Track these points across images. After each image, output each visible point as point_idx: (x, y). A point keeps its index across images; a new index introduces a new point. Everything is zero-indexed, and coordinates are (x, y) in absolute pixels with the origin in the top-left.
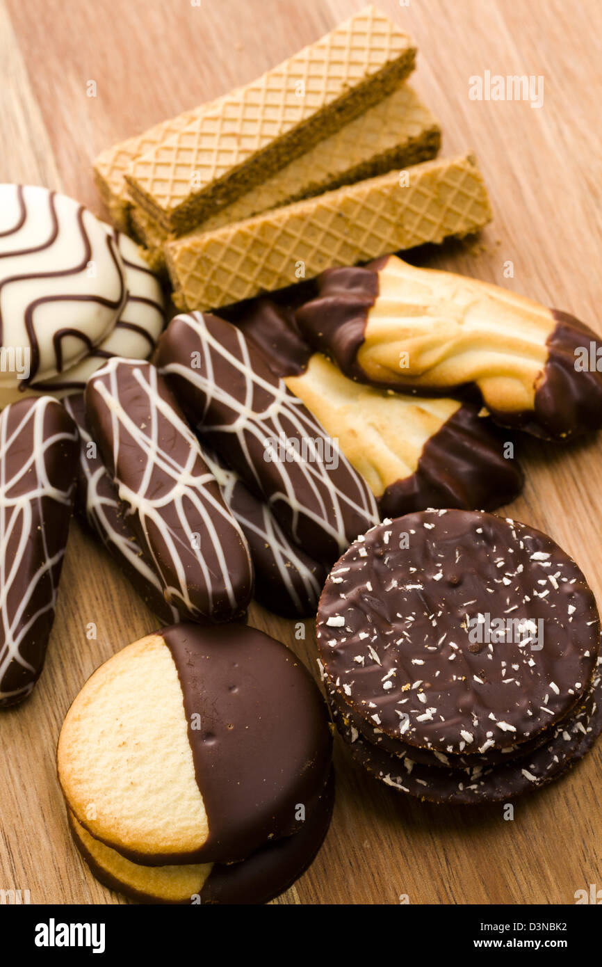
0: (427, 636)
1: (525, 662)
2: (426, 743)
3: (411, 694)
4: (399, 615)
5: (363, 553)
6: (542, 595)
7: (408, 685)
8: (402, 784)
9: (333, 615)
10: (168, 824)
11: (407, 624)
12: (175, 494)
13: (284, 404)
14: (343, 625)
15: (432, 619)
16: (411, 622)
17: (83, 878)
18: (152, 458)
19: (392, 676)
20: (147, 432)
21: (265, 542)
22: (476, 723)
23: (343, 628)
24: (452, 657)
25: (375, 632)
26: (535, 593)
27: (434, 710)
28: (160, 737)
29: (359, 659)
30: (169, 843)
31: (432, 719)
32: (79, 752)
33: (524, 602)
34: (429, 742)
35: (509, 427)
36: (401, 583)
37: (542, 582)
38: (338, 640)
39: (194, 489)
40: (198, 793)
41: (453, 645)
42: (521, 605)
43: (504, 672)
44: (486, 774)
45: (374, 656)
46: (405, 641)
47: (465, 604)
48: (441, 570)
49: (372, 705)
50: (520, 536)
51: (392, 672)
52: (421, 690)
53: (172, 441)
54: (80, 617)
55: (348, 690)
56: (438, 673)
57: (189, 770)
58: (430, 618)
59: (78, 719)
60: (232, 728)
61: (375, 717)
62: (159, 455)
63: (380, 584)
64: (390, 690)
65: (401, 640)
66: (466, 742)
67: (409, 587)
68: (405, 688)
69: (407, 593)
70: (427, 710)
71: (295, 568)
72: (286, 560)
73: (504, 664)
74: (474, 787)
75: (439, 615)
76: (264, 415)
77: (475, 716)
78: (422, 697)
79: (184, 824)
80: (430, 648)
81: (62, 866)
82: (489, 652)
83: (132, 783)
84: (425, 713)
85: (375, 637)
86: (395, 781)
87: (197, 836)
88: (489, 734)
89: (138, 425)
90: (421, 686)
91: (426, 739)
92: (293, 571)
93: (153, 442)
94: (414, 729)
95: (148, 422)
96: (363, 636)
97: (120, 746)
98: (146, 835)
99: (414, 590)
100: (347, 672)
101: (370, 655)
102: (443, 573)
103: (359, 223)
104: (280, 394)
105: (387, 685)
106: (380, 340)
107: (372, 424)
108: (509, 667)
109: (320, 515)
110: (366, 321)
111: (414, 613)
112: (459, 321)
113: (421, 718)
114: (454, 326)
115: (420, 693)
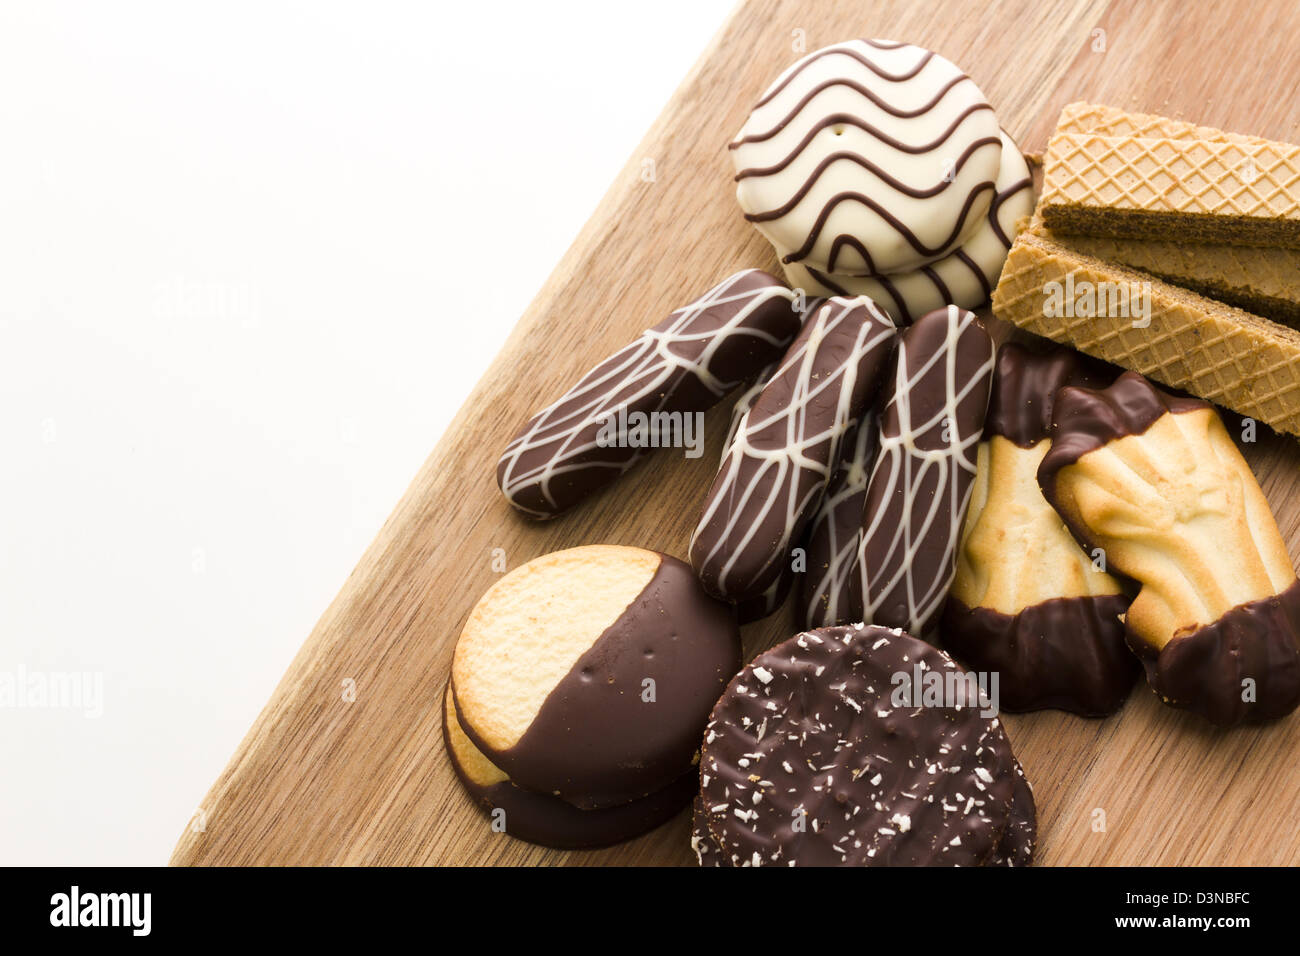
0: (819, 753)
1: (869, 847)
2: (721, 835)
3: (755, 787)
4: (817, 716)
5: (847, 640)
6: (947, 808)
7: (759, 778)
8: (703, 855)
9: (766, 669)
10: (495, 710)
11: (815, 729)
12: (771, 456)
13: (949, 459)
14: (766, 683)
15: (841, 744)
16: (821, 730)
17: (435, 696)
18: (791, 410)
19: (755, 759)
20: (813, 383)
21: (829, 562)
22: (775, 857)
23: (764, 686)
24: (818, 788)
25: (784, 712)
26: (944, 801)
27: (755, 816)
28: (562, 639)
29: (747, 721)
30: (481, 726)
31: (746, 821)
32: (503, 596)
33: (925, 799)
35: (1132, 650)
36: (847, 692)
37: (960, 797)
38: (749, 691)
39: (791, 464)
40: (538, 708)
41: (830, 780)
42: (920, 799)
43: (845, 839)
45: (761, 730)
46: (798, 741)
47: (878, 757)
48: (891, 711)
49: (714, 767)
50: (985, 744)
51: (757, 755)
52: (763, 791)
53: (823, 410)
54: (652, 493)
55: (710, 738)
56: (793, 790)
57: (551, 685)
58: (840, 741)
59: (532, 570)
60: (611, 682)
61: (707, 778)
62: (798, 412)
63: (828, 677)
64: (742, 768)
65: (795, 738)
67: (850, 701)
68: (753, 777)
69: (842, 704)
70: (750, 812)
71: (827, 605)
72: (828, 591)
73: (852, 833)
75: (848, 745)
76: (919, 453)
77: (780, 852)
78: (757, 797)
79: (506, 722)
80: (810, 765)
81: (432, 672)
82: (851, 813)
83: (506, 655)
84: (746, 811)
85: (780, 716)
86: (700, 847)
87: (504, 740)
89: (813, 372)
90: (766, 788)
91: (725, 832)
92: (823, 607)
93: (807, 397)
94: (724, 816)
95: (823, 376)
96: (771, 705)
97: (530, 618)
98: (476, 704)
99: (851, 706)
100: (727, 723)
101: (758, 726)
102: (890, 715)
103: (1207, 353)
104: (957, 447)
105: (744, 762)
106: (1089, 474)
107: (1025, 541)
108: (852, 839)
109: (870, 578)
110: (1097, 447)
111: (831, 726)
112: (1179, 519)
113: (738, 813)
114: (1168, 519)
115: (760, 792)
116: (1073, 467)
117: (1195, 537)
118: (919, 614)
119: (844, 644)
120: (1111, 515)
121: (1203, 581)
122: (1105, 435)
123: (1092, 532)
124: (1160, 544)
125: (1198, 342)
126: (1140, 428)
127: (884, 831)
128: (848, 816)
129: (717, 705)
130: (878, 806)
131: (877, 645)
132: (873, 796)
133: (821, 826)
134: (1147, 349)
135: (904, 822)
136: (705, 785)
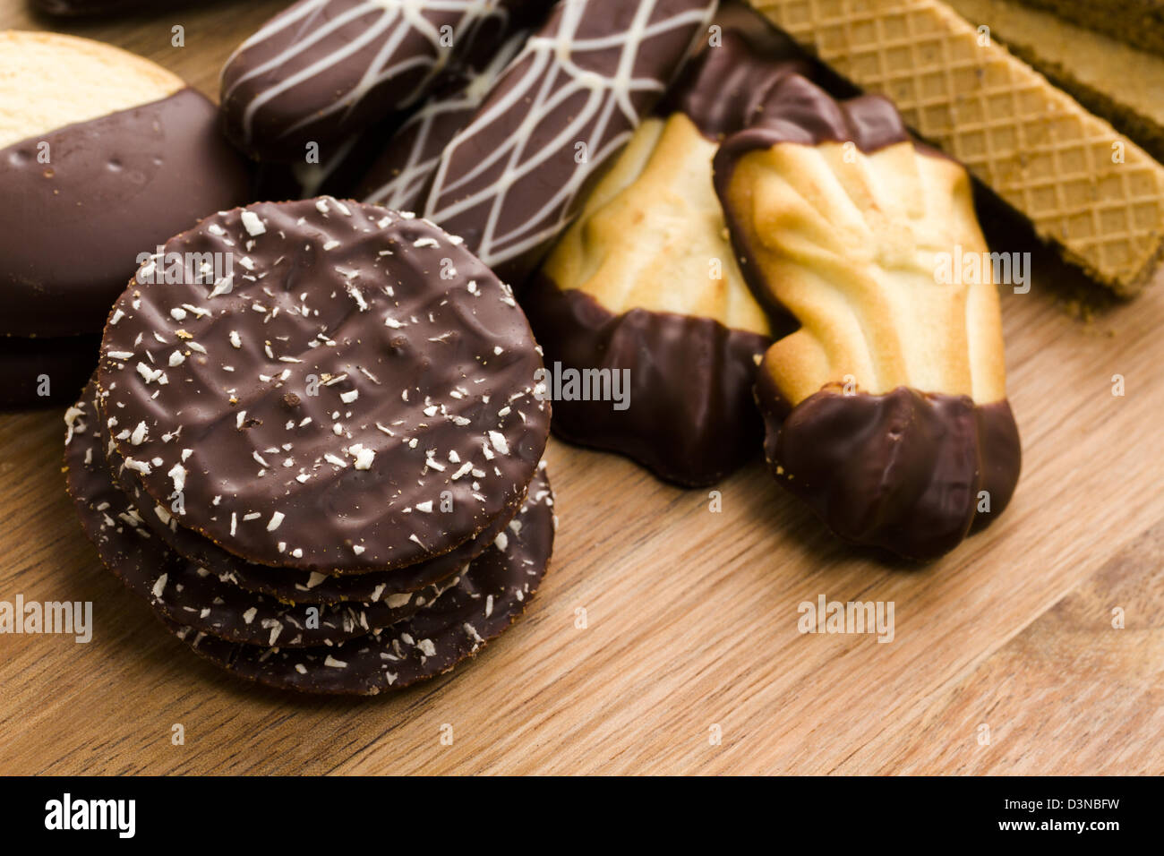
0: (285, 339)
1: (303, 469)
2: (106, 387)
3: (180, 344)
4: (304, 295)
5: (385, 223)
6: (431, 462)
7: (190, 337)
8: (75, 435)
9: (261, 218)
11: (293, 310)
13: (607, 91)
14: (253, 234)
15: (320, 339)
16: (300, 313)
19: (196, 315)
22: (167, 437)
23: (248, 237)
24: (265, 378)
25: (261, 276)
26: (431, 454)
27: (164, 380)
28: (8, 114)
31: (148, 382)
33: (405, 440)
34: (111, 391)
35: (757, 401)
36: (356, 281)
37: (454, 456)
38: (225, 236)
39: (400, 17)
41: (286, 374)
42: (398, 439)
43: (274, 450)
44: (139, 530)
46: (264, 314)
47: (364, 371)
48: (405, 324)
49: (137, 305)
50: (517, 406)
51: (200, 311)
52: (188, 354)
56: (230, 368)
58: (320, 336)
60: (48, 175)
61: (119, 314)
63: (341, 256)
64: (173, 318)
65: (262, 309)
66: (130, 438)
67: (356, 293)
68: (182, 333)
69: (343, 292)
70: (158, 372)
73: (288, 447)
74: (110, 522)
75: (329, 344)
76: (572, 69)
77: (177, 433)
78: (176, 358)
80: (268, 349)
82: (298, 422)
84: (154, 370)
85: (253, 278)
86: (76, 424)
88: (158, 462)
90: (195, 352)
91: (113, 386)
94: (121, 366)
96: (247, 262)
99: (354, 300)
102: (402, 327)
103: (985, 104)
104: (624, 82)
105: (178, 313)
106: (781, 169)
107: (666, 236)
108: (285, 454)
109: (447, 182)
110: (805, 143)
111: (316, 313)
112: (880, 261)
113: (142, 368)
114: (866, 253)
115: (183, 354)
116: (765, 155)
117: (893, 291)
118: (493, 251)
119: (377, 227)
120: (792, 223)
121: (885, 343)
122: (820, 133)
123: (759, 244)
124: (843, 280)
125: (977, 86)
126: (869, 148)
127: (331, 458)
128: (290, 425)
129: (175, 239)
130: (338, 428)
131: (421, 242)
132: (336, 415)
133: (248, 424)
134: (909, 80)
135: (364, 456)
136: (113, 322)
